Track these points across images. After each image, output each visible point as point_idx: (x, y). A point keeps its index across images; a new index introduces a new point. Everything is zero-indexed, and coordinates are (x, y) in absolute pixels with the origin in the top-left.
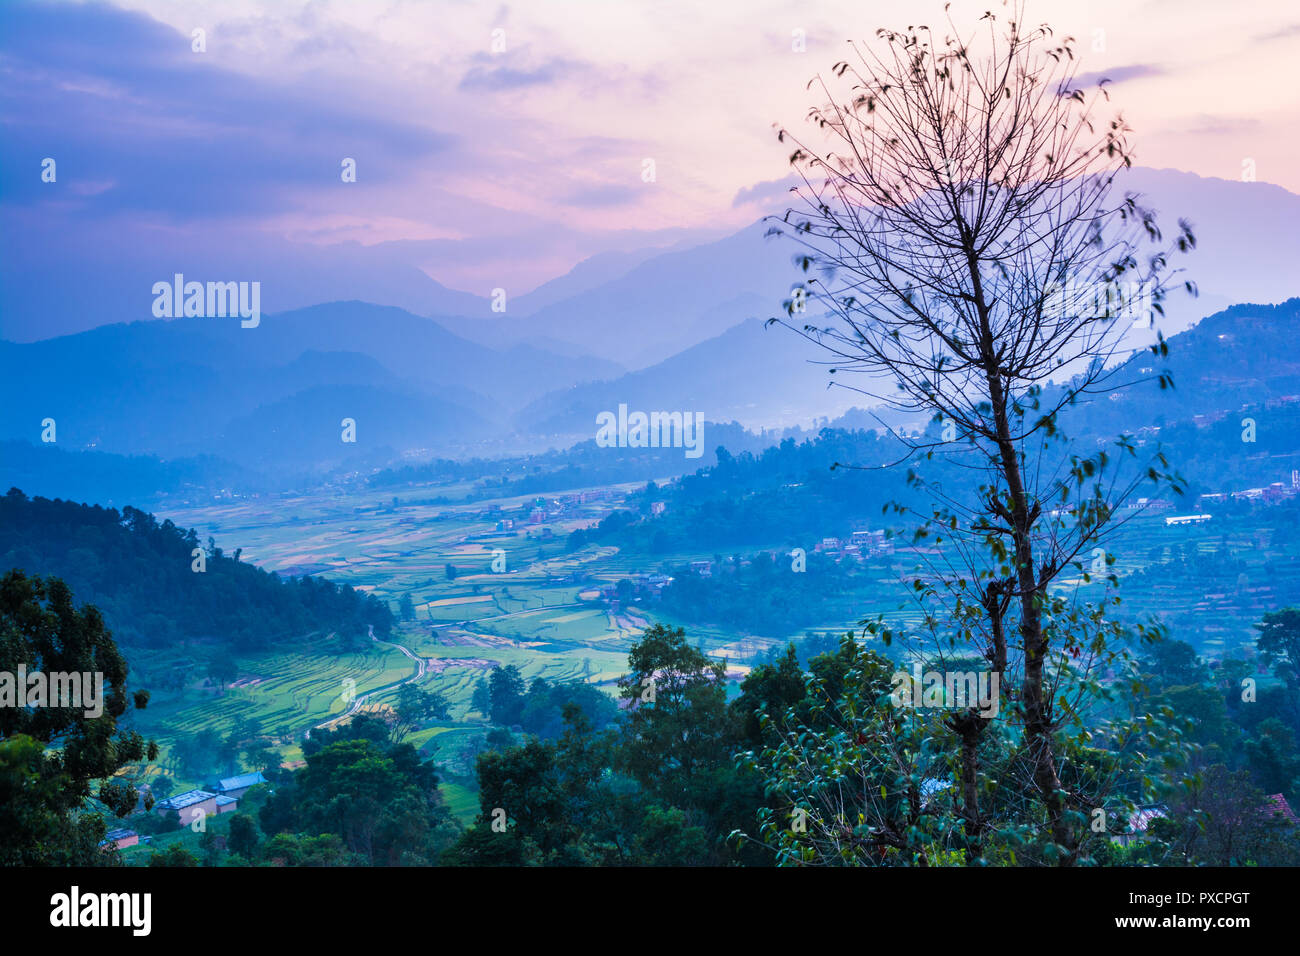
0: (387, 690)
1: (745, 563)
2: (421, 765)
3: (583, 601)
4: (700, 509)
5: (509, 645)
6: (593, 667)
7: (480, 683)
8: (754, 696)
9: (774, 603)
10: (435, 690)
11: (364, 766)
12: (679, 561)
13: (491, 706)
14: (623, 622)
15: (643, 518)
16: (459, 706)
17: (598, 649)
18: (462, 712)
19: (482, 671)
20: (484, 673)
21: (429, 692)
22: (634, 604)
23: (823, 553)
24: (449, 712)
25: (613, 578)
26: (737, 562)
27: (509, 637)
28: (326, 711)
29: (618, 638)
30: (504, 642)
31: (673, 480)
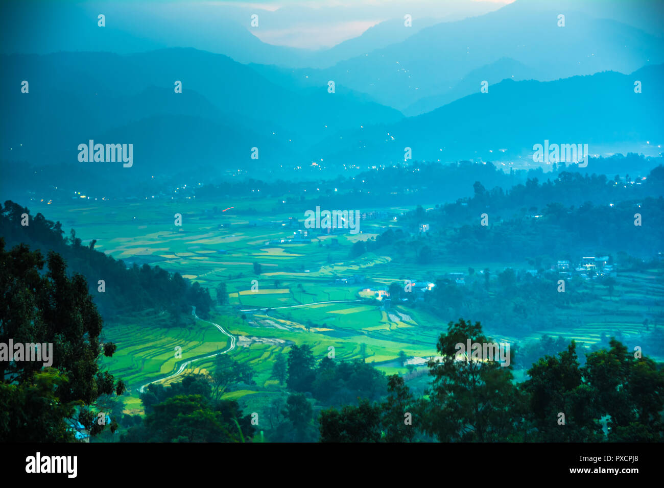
0: (205, 358)
1: (493, 276)
2: (243, 418)
3: (361, 298)
4: (458, 231)
5: (302, 329)
6: (368, 351)
7: (279, 357)
8: (540, 380)
9: (516, 309)
10: (243, 361)
11: (199, 416)
12: (441, 270)
13: (287, 376)
14: (392, 316)
15: (412, 236)
16: (261, 375)
17: (372, 337)
18: (263, 379)
19: (280, 348)
20: (281, 350)
21: (239, 362)
22: (402, 303)
23: (557, 273)
24: (254, 379)
25: (385, 281)
26: (487, 275)
27: (301, 323)
28: (157, 372)
29: (388, 329)
30: (297, 326)
31: (437, 206)
